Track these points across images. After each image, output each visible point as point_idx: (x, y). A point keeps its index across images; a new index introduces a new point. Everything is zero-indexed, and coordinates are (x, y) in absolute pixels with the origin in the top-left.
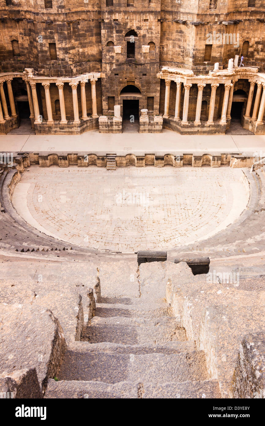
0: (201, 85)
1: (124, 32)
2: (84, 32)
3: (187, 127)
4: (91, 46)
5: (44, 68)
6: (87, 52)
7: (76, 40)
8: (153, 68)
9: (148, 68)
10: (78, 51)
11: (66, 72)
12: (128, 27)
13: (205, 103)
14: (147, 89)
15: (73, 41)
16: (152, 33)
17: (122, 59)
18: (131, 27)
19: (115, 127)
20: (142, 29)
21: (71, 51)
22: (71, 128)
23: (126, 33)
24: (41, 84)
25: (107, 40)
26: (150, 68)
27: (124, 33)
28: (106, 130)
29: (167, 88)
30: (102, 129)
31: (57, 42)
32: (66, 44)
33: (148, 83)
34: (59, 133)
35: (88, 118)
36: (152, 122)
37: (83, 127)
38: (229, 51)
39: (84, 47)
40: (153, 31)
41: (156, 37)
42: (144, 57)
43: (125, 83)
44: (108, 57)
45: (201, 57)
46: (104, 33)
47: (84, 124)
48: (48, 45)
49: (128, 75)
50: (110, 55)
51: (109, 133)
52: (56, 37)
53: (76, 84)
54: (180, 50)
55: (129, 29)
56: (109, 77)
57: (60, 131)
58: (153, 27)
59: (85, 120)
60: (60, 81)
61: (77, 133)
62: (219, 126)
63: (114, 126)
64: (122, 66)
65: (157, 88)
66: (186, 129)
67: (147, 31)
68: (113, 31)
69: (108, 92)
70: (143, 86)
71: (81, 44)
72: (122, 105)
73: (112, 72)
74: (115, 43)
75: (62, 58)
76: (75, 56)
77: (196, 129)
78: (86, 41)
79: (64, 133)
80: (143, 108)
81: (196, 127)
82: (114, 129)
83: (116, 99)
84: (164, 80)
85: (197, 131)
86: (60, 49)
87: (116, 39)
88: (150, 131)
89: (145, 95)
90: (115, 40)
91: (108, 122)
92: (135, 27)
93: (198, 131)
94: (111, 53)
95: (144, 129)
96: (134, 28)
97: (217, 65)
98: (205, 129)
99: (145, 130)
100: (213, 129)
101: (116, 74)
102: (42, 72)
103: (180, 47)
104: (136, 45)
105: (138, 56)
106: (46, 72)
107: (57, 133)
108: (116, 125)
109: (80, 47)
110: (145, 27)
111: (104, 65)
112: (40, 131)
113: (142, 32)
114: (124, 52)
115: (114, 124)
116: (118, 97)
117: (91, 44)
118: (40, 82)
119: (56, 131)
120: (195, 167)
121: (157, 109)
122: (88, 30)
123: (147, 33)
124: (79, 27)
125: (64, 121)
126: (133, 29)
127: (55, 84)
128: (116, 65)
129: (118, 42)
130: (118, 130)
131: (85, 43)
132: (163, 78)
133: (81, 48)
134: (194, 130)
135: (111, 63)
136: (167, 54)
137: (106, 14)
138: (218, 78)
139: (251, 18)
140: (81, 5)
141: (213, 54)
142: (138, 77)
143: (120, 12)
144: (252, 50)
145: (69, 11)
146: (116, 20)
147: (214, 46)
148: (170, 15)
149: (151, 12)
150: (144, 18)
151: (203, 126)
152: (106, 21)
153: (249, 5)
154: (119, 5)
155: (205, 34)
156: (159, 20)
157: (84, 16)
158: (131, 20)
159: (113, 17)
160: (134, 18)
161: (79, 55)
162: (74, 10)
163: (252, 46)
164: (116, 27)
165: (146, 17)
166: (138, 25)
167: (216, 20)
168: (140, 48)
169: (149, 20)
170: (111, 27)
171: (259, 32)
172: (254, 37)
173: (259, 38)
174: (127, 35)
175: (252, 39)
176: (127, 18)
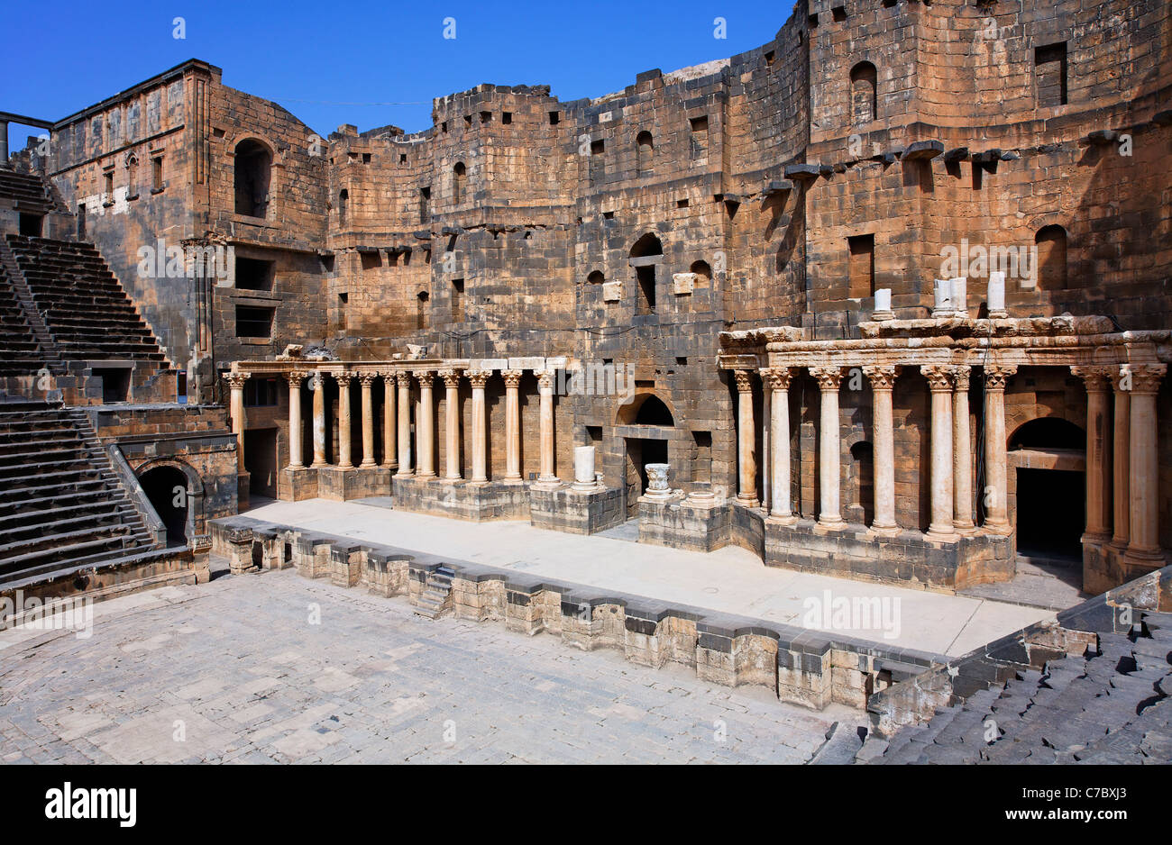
1: (627, 243)
2: (541, 256)
3: (786, 535)
4: (560, 291)
6: (548, 305)
7: (517, 274)
8: (704, 337)
9: (691, 338)
10: (521, 301)
12: (638, 228)
14: (689, 405)
15: (506, 274)
16: (699, 236)
17: (622, 315)
18: (645, 226)
19: (571, 514)
20: (672, 230)
21: (497, 299)
22: (462, 499)
23: (632, 245)
25: (588, 267)
26: (696, 338)
27: (628, 246)
28: (548, 518)
30: (538, 512)
31: (466, 277)
32: (482, 280)
33: (693, 385)
34: (437, 510)
36: (674, 507)
37: (494, 501)
39: (542, 292)
40: (702, 230)
41: (711, 247)
42: (680, 308)
44: (589, 313)
45: (837, 281)
46: (582, 250)
47: (501, 496)
48: (451, 286)
49: (637, 362)
50: (596, 307)
51: (554, 529)
52: (466, 264)
53: (486, 374)
55: (639, 233)
57: (439, 506)
58: (702, 219)
61: (473, 517)
63: (568, 509)
64: (621, 338)
65: (719, 403)
66: (782, 544)
67: (686, 232)
68: (602, 243)
69: (584, 413)
70: (677, 397)
71: (531, 283)
73: (596, 357)
74: (606, 276)
75: (473, 314)
76: (509, 311)
77: (822, 550)
78: (545, 278)
79: (445, 512)
81: (818, 538)
82: (568, 518)
83: (605, 434)
84: (731, 372)
85: (825, 556)
86: (470, 292)
87: (609, 264)
88: (668, 539)
89: (682, 427)
90: (606, 267)
91: (552, 494)
92: (654, 225)
93: (831, 557)
94: (598, 303)
95: (650, 528)
96: (652, 229)
97: (883, 298)
99: (653, 534)
100: (894, 556)
101: (605, 361)
102: (432, 350)
104: (658, 277)
105: (663, 306)
106: (439, 350)
107: (432, 510)
108: (572, 506)
109: (527, 293)
110: (681, 223)
111: (578, 337)
112: (402, 499)
113: (673, 237)
114: (629, 298)
115: (568, 500)
116: (611, 430)
117: (558, 285)
119: (430, 505)
121: (720, 477)
122: (552, 251)
123: (685, 239)
124: (529, 242)
126: (648, 231)
128: (607, 335)
129: (614, 270)
130: (579, 524)
131: (543, 284)
132: (727, 366)
133: (530, 295)
134: (816, 554)
135: (595, 332)
136: (754, 297)
137: (587, 202)
138: (889, 341)
139: (1056, 140)
140: (537, 193)
141: (882, 267)
142: (664, 368)
143: (616, 194)
144: (1084, 257)
145: (500, 205)
146: (609, 215)
147: (881, 238)
148: (755, 182)
149: (694, 180)
150: (677, 199)
151: (848, 540)
152: (587, 220)
153: (1046, 102)
154: (618, 177)
155: (841, 202)
156: (718, 198)
157: (543, 219)
158: (644, 209)
159: (603, 210)
160: (652, 201)
161: (521, 310)
162: (518, 205)
163: (1078, 244)
164: (608, 233)
165: (681, 194)
166: (662, 219)
167: (877, 152)
168: (669, 281)
169: (691, 202)
170: (594, 233)
171: (1101, 182)
172: (1084, 208)
173: (1106, 206)
174: (638, 250)
175: (1077, 216)
176: (636, 206)
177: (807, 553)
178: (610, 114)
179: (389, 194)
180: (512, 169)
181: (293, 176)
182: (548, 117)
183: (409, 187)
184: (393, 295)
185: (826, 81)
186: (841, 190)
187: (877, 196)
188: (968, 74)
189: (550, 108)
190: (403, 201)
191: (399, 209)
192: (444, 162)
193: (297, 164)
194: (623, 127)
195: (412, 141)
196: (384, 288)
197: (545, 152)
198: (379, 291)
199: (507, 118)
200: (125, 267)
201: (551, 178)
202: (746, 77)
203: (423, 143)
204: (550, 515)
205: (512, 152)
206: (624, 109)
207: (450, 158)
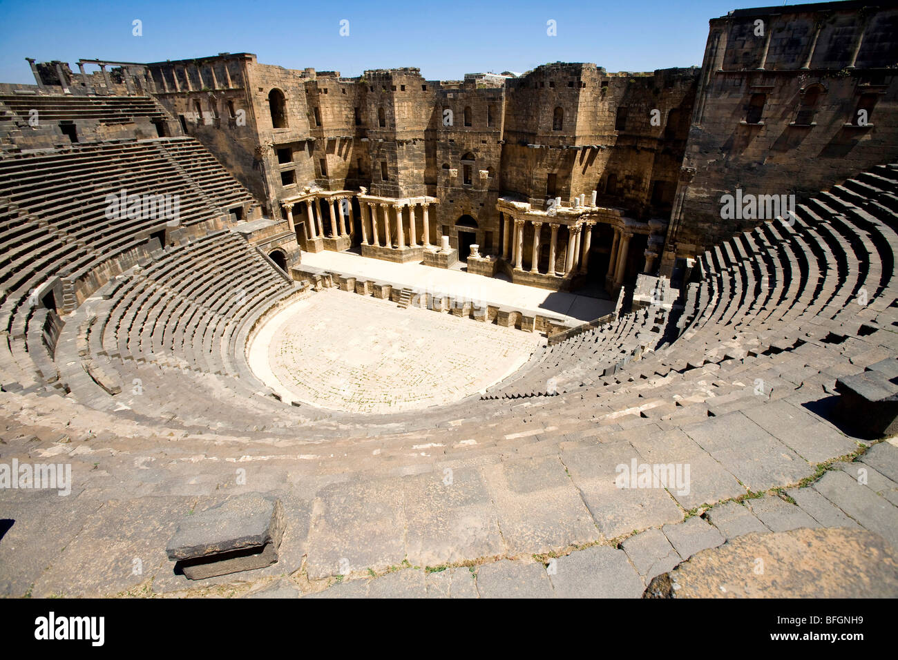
0: (537, 223)
3: (521, 274)
5: (375, 188)
7: (411, 160)
8: (491, 198)
9: (486, 197)
10: (413, 172)
11: (395, 193)
12: (465, 148)
14: (485, 222)
15: (405, 161)
16: (490, 156)
17: (458, 184)
18: (468, 148)
20: (479, 152)
21: (402, 172)
22: (395, 254)
23: (462, 155)
24: (367, 203)
25: (443, 161)
26: (488, 197)
27: (460, 155)
29: (506, 223)
30: (427, 260)
31: (388, 162)
33: (486, 214)
34: (383, 258)
35: (418, 247)
36: (481, 261)
38: (586, 185)
40: (492, 154)
41: (496, 161)
42: (482, 184)
44: (443, 181)
45: (542, 188)
46: (440, 154)
47: (410, 253)
48: (380, 165)
49: (464, 204)
51: (434, 267)
52: (387, 156)
53: (402, 206)
55: (465, 151)
56: (443, 203)
57: (385, 257)
58: (492, 150)
59: (412, 248)
60: (384, 202)
62: (561, 279)
63: (439, 259)
64: (457, 193)
65: (496, 222)
66: (519, 277)
67: (485, 154)
68: (449, 152)
69: (442, 220)
70: (480, 217)
71: (416, 164)
72: (457, 237)
73: (447, 198)
74: (450, 167)
75: (393, 178)
76: (408, 177)
77: (531, 279)
79: (387, 259)
81: (531, 276)
82: (439, 262)
83: (451, 229)
84: (503, 213)
85: (532, 281)
86: (390, 168)
87: (452, 162)
88: (478, 272)
89: (482, 229)
90: (450, 162)
91: (433, 254)
93: (534, 282)
94: (447, 177)
95: (472, 268)
96: (471, 150)
97: (559, 200)
98: (543, 281)
99: (473, 270)
100: (553, 282)
101: (451, 201)
102: (374, 192)
103: (523, 174)
104: (473, 170)
105: (474, 183)
107: (381, 258)
109: (414, 169)
110: (483, 150)
111: (438, 189)
112: (367, 253)
113: (480, 154)
114: (461, 177)
115: (439, 256)
116: (453, 228)
118: (366, 201)
119: (381, 256)
120: (500, 325)
121: (496, 248)
122: (425, 150)
123: (485, 157)
124: (414, 146)
125: (389, 245)
126: (469, 151)
127: (380, 204)
128: (452, 191)
129: (454, 164)
130: (444, 265)
132: (500, 210)
134: (529, 280)
135: (446, 188)
136: (511, 183)
137: (442, 133)
138: (559, 217)
139: (619, 144)
140: (417, 123)
141: (558, 186)
142: (475, 207)
143: (455, 132)
144: (621, 186)
145: (402, 130)
146: (453, 141)
147: (559, 176)
148: (513, 136)
149: (489, 133)
150: (482, 139)
151: (540, 276)
152: (442, 141)
153: (617, 128)
154: (456, 124)
155: (547, 160)
156: (499, 142)
157: (420, 135)
158: (468, 141)
159: (449, 137)
160: (471, 139)
161: (412, 176)
162: (409, 129)
163: (621, 182)
164: (451, 148)
165: (484, 138)
166: (475, 147)
167: (561, 144)
168: (478, 172)
169: (487, 142)
170: (445, 147)
171: (630, 163)
172: (624, 170)
173: (630, 171)
174: (464, 157)
175: (622, 172)
176: (464, 139)
177: (527, 280)
178: (452, 94)
179: (338, 109)
180: (406, 113)
181: (292, 103)
182: (421, 87)
183: (348, 106)
185: (545, 111)
186: (547, 155)
187: (559, 161)
188: (594, 114)
189: (422, 83)
190: (346, 113)
191: (344, 116)
192: (373, 106)
193: (293, 96)
194: (458, 102)
195: (347, 82)
197: (421, 104)
199: (403, 88)
200: (219, 152)
202: (512, 89)
203: (353, 84)
204: (432, 262)
205: (406, 104)
206: (459, 94)
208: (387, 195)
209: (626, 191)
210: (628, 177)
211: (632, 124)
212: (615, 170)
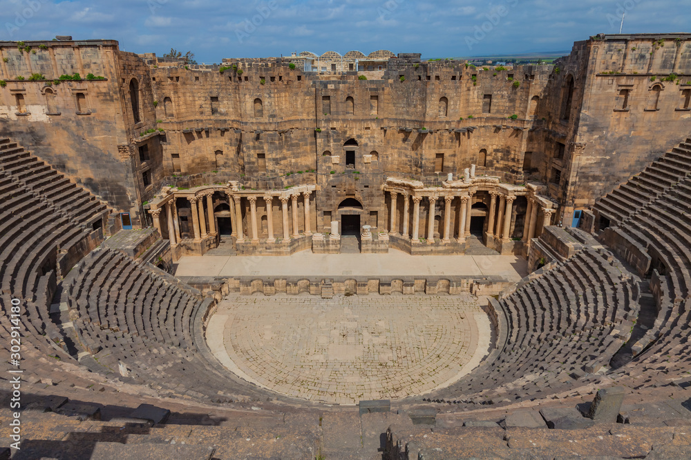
0: (433, 197)
2: (297, 141)
3: (419, 246)
4: (305, 156)
5: (250, 180)
6: (301, 162)
7: (288, 150)
8: (376, 179)
9: (371, 179)
10: (290, 162)
11: (275, 184)
12: (347, 136)
13: (440, 218)
14: (369, 202)
15: (284, 151)
16: (374, 142)
17: (340, 169)
18: (351, 135)
19: (332, 247)
20: (362, 138)
21: (282, 162)
22: (280, 248)
23: (345, 142)
24: (246, 198)
25: (323, 149)
26: (373, 179)
27: (342, 142)
28: (321, 250)
29: (394, 202)
30: (317, 248)
31: (266, 153)
32: (276, 155)
33: (371, 196)
34: (265, 253)
35: (300, 236)
36: (375, 240)
37: (293, 246)
38: (463, 160)
39: (298, 157)
40: (375, 140)
41: (379, 146)
42: (366, 168)
43: (343, 196)
44: (324, 168)
45: (431, 166)
46: (321, 142)
47: (295, 243)
48: (256, 156)
49: (347, 187)
50: (327, 165)
51: (324, 253)
52: (266, 147)
53: (287, 197)
54: (407, 159)
55: (348, 138)
56: (325, 190)
58: (376, 136)
59: (296, 238)
60: (268, 195)
61: (287, 253)
62: (456, 244)
63: (331, 245)
64: (340, 178)
65: (382, 201)
66: (416, 248)
67: (369, 139)
68: (330, 140)
69: (323, 206)
70: (364, 199)
71: (293, 154)
72: (340, 221)
73: (329, 184)
74: (332, 153)
75: (271, 169)
76: (286, 166)
77: (429, 249)
78: (299, 151)
79: (270, 254)
80: (366, 223)
81: (428, 245)
82: (330, 248)
83: (333, 214)
84: (389, 192)
86: (269, 159)
87: (333, 149)
88: (373, 251)
89: (367, 210)
91: (323, 241)
93: (432, 250)
94: (328, 163)
96: (354, 136)
97: (450, 175)
98: (440, 248)
99: (367, 250)
100: (449, 248)
101: (333, 187)
102: (248, 185)
103: (406, 156)
104: (357, 155)
105: (358, 167)
106: (252, 184)
107: (262, 254)
110: (367, 136)
111: (319, 177)
112: (243, 251)
113: (363, 141)
114: (343, 162)
115: (331, 242)
116: (336, 212)
117: (305, 154)
118: (245, 196)
119: (261, 252)
120: (429, 294)
121: (381, 225)
122: (301, 139)
123: (368, 142)
124: (292, 136)
125: (271, 239)
126: (352, 138)
127: (263, 197)
128: (334, 176)
129: (336, 151)
130: (336, 250)
131: (299, 153)
132: (388, 190)
133: (293, 158)
134: (427, 250)
135: (328, 174)
136: (392, 163)
137: (323, 122)
138: (453, 190)
139: (487, 124)
140: (294, 113)
141: (446, 164)
142: (359, 189)
143: (337, 120)
144: (491, 159)
145: (281, 121)
146: (332, 129)
147: (446, 155)
148: (394, 122)
149: (372, 120)
150: (365, 126)
151: (437, 244)
152: (323, 130)
153: (484, 111)
154: (337, 113)
155: (435, 142)
156: (382, 128)
157: (297, 125)
158: (351, 129)
159: (331, 126)
160: (354, 126)
161: (290, 165)
162: (286, 119)
163: (490, 155)
164: (333, 136)
165: (367, 125)
166: (358, 133)
167: (447, 128)
168: (361, 157)
169: (371, 128)
170: (327, 136)
171: (497, 139)
172: (492, 145)
173: (497, 145)
174: (346, 144)
175: (490, 147)
176: (346, 127)
177: (425, 250)
178: (333, 85)
179: (191, 99)
180: (284, 103)
181: (144, 93)
182: (297, 78)
183: (202, 95)
184: (200, 152)
185: (432, 100)
186: (435, 138)
187: (446, 142)
188: (468, 101)
189: (298, 73)
190: (200, 102)
191: (198, 107)
192: (247, 96)
194: (340, 93)
195: (201, 69)
196: (195, 149)
197: (297, 94)
198: (193, 151)
199: (280, 78)
200: (52, 155)
201: (299, 106)
202: (391, 81)
203: (210, 72)
204: (322, 248)
205: (283, 94)
206: (341, 85)
207: (251, 96)
208: (267, 187)
209: (495, 162)
210: (496, 151)
211: (496, 108)
212: (484, 146)
